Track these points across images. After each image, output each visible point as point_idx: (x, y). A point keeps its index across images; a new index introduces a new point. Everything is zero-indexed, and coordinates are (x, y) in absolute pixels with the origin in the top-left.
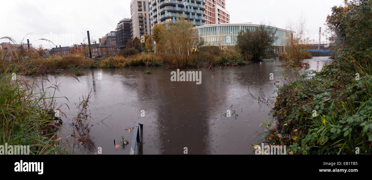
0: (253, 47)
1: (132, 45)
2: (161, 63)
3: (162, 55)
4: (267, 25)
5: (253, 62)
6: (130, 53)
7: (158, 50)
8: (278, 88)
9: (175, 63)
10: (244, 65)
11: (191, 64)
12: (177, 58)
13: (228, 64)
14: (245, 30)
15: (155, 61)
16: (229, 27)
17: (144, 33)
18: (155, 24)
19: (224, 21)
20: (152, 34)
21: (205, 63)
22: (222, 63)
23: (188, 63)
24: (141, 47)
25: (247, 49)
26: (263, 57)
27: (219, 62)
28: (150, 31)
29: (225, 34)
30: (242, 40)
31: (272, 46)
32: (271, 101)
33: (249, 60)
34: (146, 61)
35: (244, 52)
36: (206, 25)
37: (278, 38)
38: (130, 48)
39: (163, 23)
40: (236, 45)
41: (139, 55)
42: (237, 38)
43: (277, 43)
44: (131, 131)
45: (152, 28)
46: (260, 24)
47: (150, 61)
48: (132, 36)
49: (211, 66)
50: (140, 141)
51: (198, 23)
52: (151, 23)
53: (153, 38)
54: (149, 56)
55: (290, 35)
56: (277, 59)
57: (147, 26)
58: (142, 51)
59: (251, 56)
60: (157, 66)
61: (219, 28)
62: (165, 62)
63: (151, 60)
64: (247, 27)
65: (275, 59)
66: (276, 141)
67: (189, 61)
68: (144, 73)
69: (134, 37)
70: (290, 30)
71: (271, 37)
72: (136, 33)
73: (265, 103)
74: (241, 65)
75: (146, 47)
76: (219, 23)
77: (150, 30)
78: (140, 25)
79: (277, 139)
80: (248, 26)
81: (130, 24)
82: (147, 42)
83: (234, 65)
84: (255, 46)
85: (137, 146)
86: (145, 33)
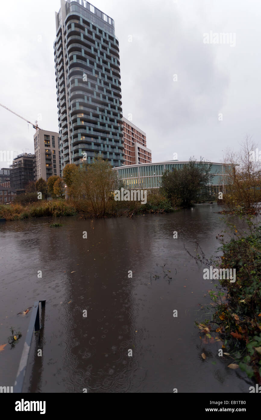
0: (182, 189)
1: (35, 189)
2: (74, 211)
3: (74, 201)
4: (199, 160)
5: (182, 208)
6: (31, 199)
7: (70, 196)
8: (223, 244)
9: (91, 211)
10: (172, 211)
11: (110, 212)
12: (93, 205)
13: (152, 211)
14: (170, 169)
15: (66, 210)
16: (152, 167)
17: (52, 174)
18: (67, 163)
19: (145, 160)
20: (62, 175)
21: (126, 211)
22: (145, 210)
23: (106, 211)
24: (48, 191)
25: (174, 192)
26: (195, 201)
27: (141, 209)
28: (60, 172)
29: (147, 176)
30: (167, 181)
31: (206, 187)
32: (214, 262)
33: (177, 206)
34: (54, 210)
35: (170, 195)
36: (126, 166)
37: (214, 176)
38: (31, 192)
39: (76, 163)
40: (161, 188)
41: (44, 202)
42: (161, 179)
43: (214, 182)
44: (26, 314)
45: (63, 168)
46: (189, 161)
47: (60, 210)
48: (35, 177)
49: (132, 214)
50: (40, 328)
51: (117, 164)
52: (62, 162)
53: (64, 180)
54: (57, 203)
55: (232, 170)
56: (215, 203)
57: (56, 165)
58: (49, 196)
59: (179, 201)
60: (68, 215)
61: (140, 168)
62: (79, 210)
63: (61, 208)
64: (173, 166)
65: (212, 203)
66: (230, 324)
67: (107, 209)
68: (50, 226)
69: (38, 178)
70: (230, 163)
71: (205, 176)
72: (41, 173)
73: (208, 265)
74: (168, 212)
75: (54, 191)
76: (139, 163)
77: (60, 170)
78: (47, 164)
79: (233, 322)
80: (174, 164)
81: (34, 161)
82: (56, 185)
83: (160, 213)
84: (184, 188)
85: (34, 337)
86: (54, 173)
